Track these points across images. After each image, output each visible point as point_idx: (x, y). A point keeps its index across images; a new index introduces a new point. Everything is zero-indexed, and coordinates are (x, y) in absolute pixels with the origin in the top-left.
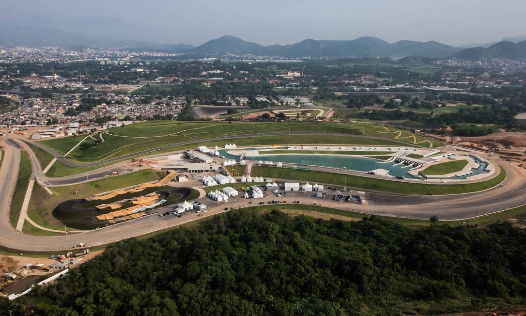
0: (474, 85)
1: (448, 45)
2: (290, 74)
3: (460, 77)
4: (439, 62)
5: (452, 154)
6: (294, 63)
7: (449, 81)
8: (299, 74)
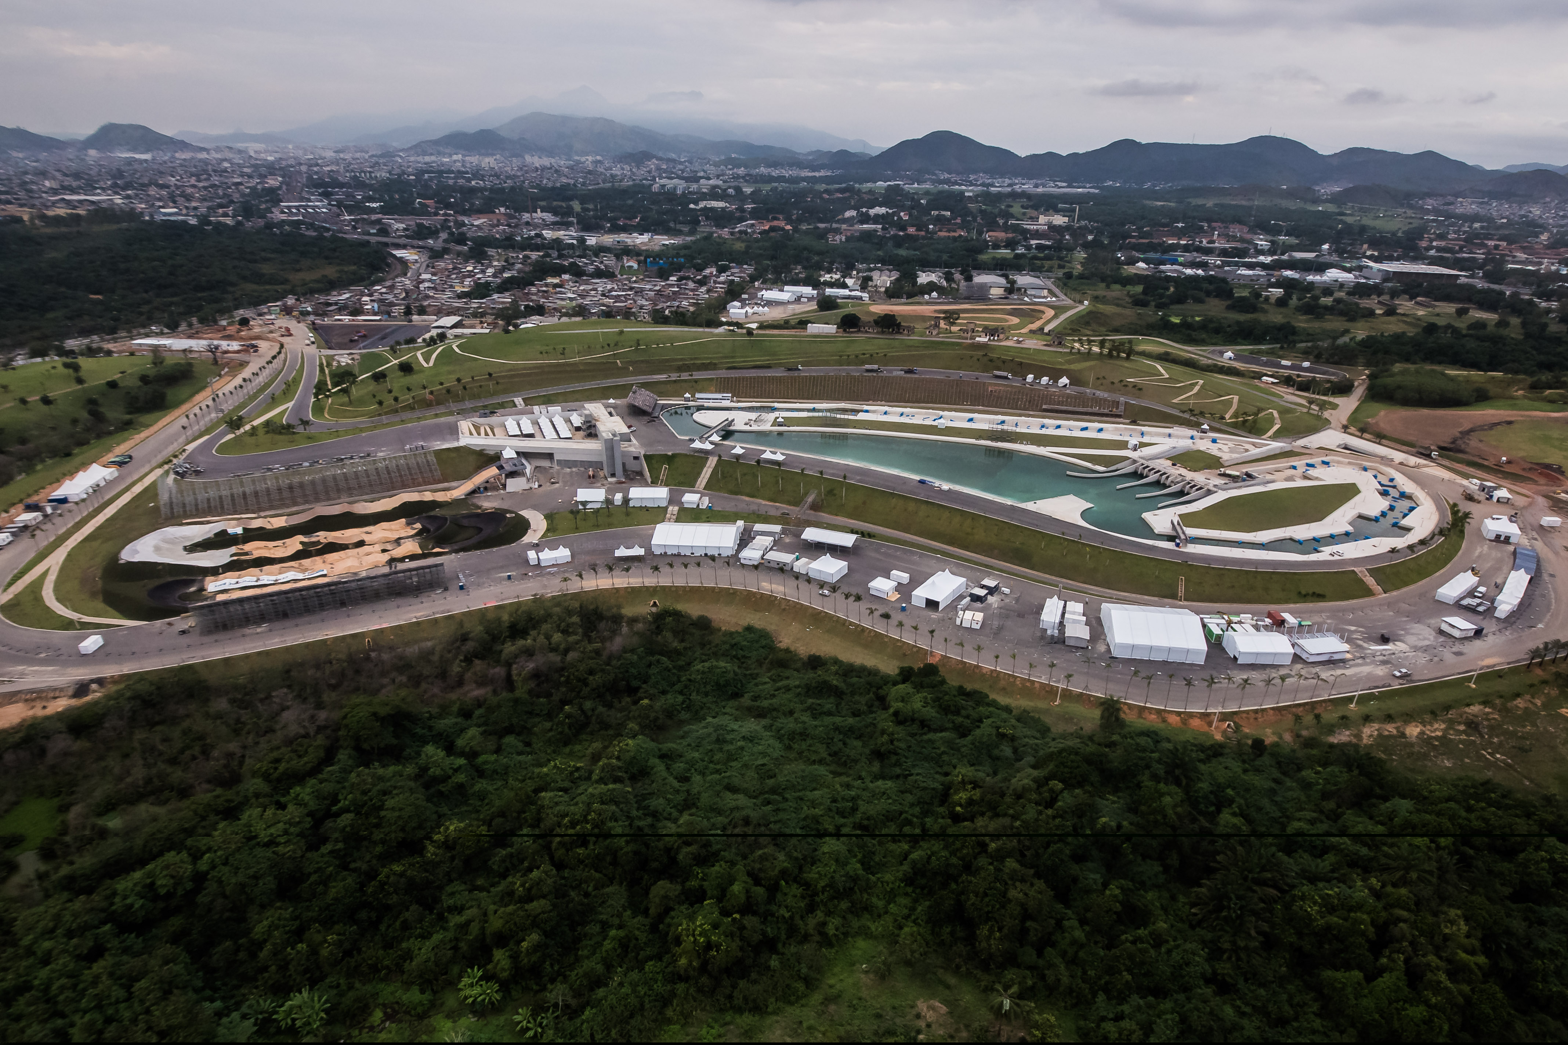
0: (1503, 261)
1: (1470, 163)
2: (1042, 219)
3: (1471, 240)
4: (1430, 204)
5: (1324, 463)
6: (1080, 194)
7: (1439, 249)
8: (1066, 219)
